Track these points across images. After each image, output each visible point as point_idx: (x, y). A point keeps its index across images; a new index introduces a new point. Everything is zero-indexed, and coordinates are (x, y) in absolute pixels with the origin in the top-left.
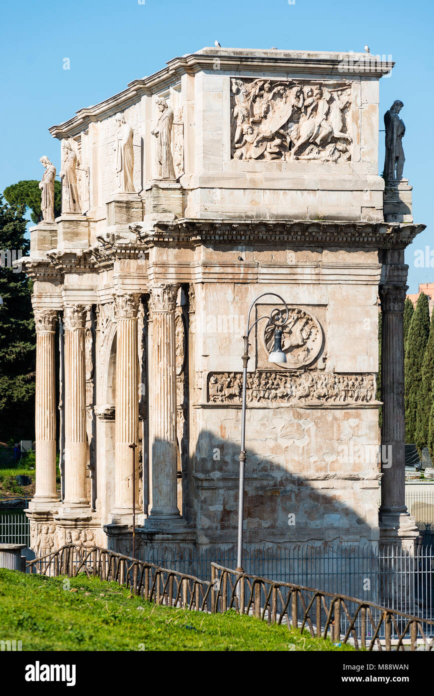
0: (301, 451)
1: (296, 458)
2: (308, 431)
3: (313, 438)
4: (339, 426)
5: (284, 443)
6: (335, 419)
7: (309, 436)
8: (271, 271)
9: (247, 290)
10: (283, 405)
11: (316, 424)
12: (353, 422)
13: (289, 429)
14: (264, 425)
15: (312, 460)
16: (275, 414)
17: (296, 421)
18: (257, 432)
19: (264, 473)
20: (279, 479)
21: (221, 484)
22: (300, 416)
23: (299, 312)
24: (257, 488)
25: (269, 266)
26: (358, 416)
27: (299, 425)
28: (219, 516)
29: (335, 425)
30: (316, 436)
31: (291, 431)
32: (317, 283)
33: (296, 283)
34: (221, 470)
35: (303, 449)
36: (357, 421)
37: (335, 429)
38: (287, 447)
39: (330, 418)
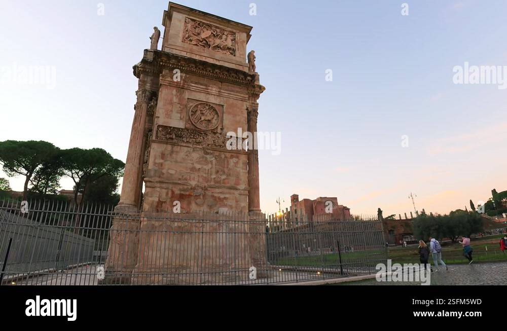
0: (207, 172)
1: (204, 175)
2: (211, 162)
3: (214, 166)
4: (228, 162)
5: (198, 166)
6: (226, 157)
7: (212, 164)
8: (196, 85)
9: (184, 91)
10: (198, 146)
11: (216, 159)
12: (235, 160)
13: (201, 159)
14: (187, 155)
15: (213, 176)
16: (194, 151)
17: (205, 156)
18: (183, 158)
19: (185, 181)
20: (194, 186)
21: (158, 185)
22: (207, 153)
23: (210, 105)
24: (180, 190)
25: (196, 83)
26: (237, 157)
27: (206, 158)
28: (155, 204)
29: (226, 161)
30: (216, 165)
31: (202, 161)
32: (219, 95)
33: (208, 93)
34: (160, 177)
35: (208, 171)
36: (237, 159)
37: (226, 163)
38: (200, 169)
39: (223, 156)
